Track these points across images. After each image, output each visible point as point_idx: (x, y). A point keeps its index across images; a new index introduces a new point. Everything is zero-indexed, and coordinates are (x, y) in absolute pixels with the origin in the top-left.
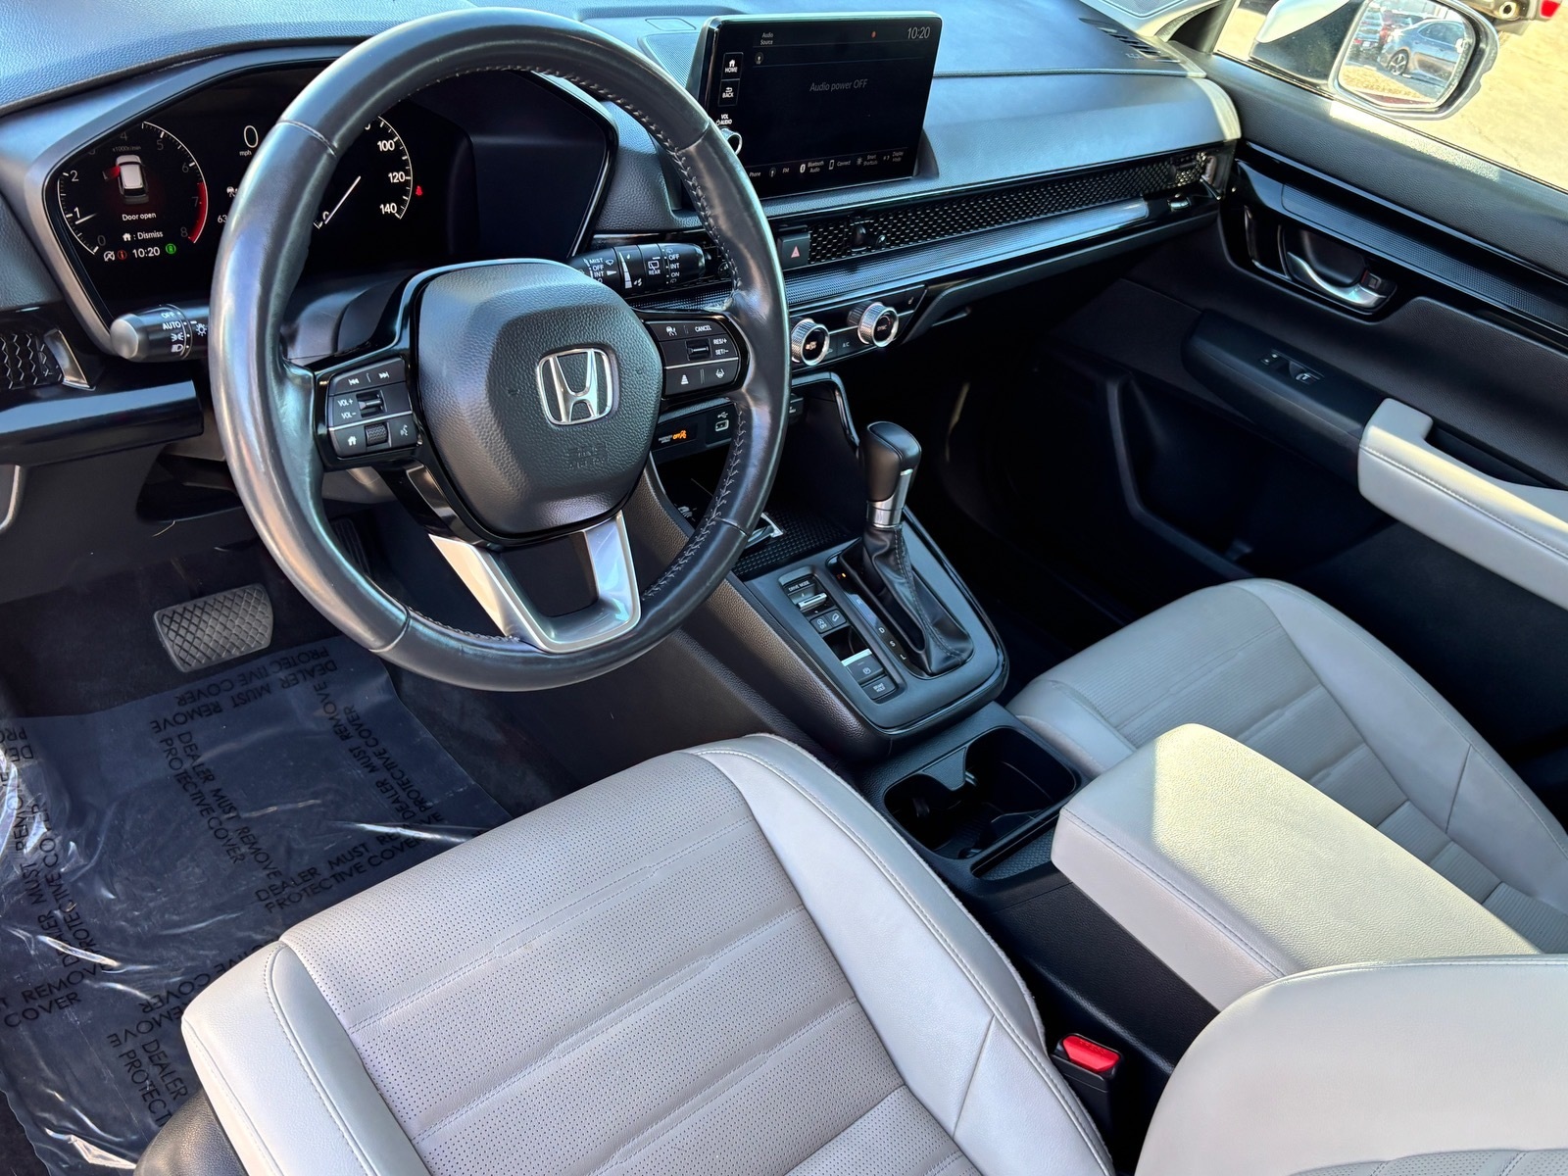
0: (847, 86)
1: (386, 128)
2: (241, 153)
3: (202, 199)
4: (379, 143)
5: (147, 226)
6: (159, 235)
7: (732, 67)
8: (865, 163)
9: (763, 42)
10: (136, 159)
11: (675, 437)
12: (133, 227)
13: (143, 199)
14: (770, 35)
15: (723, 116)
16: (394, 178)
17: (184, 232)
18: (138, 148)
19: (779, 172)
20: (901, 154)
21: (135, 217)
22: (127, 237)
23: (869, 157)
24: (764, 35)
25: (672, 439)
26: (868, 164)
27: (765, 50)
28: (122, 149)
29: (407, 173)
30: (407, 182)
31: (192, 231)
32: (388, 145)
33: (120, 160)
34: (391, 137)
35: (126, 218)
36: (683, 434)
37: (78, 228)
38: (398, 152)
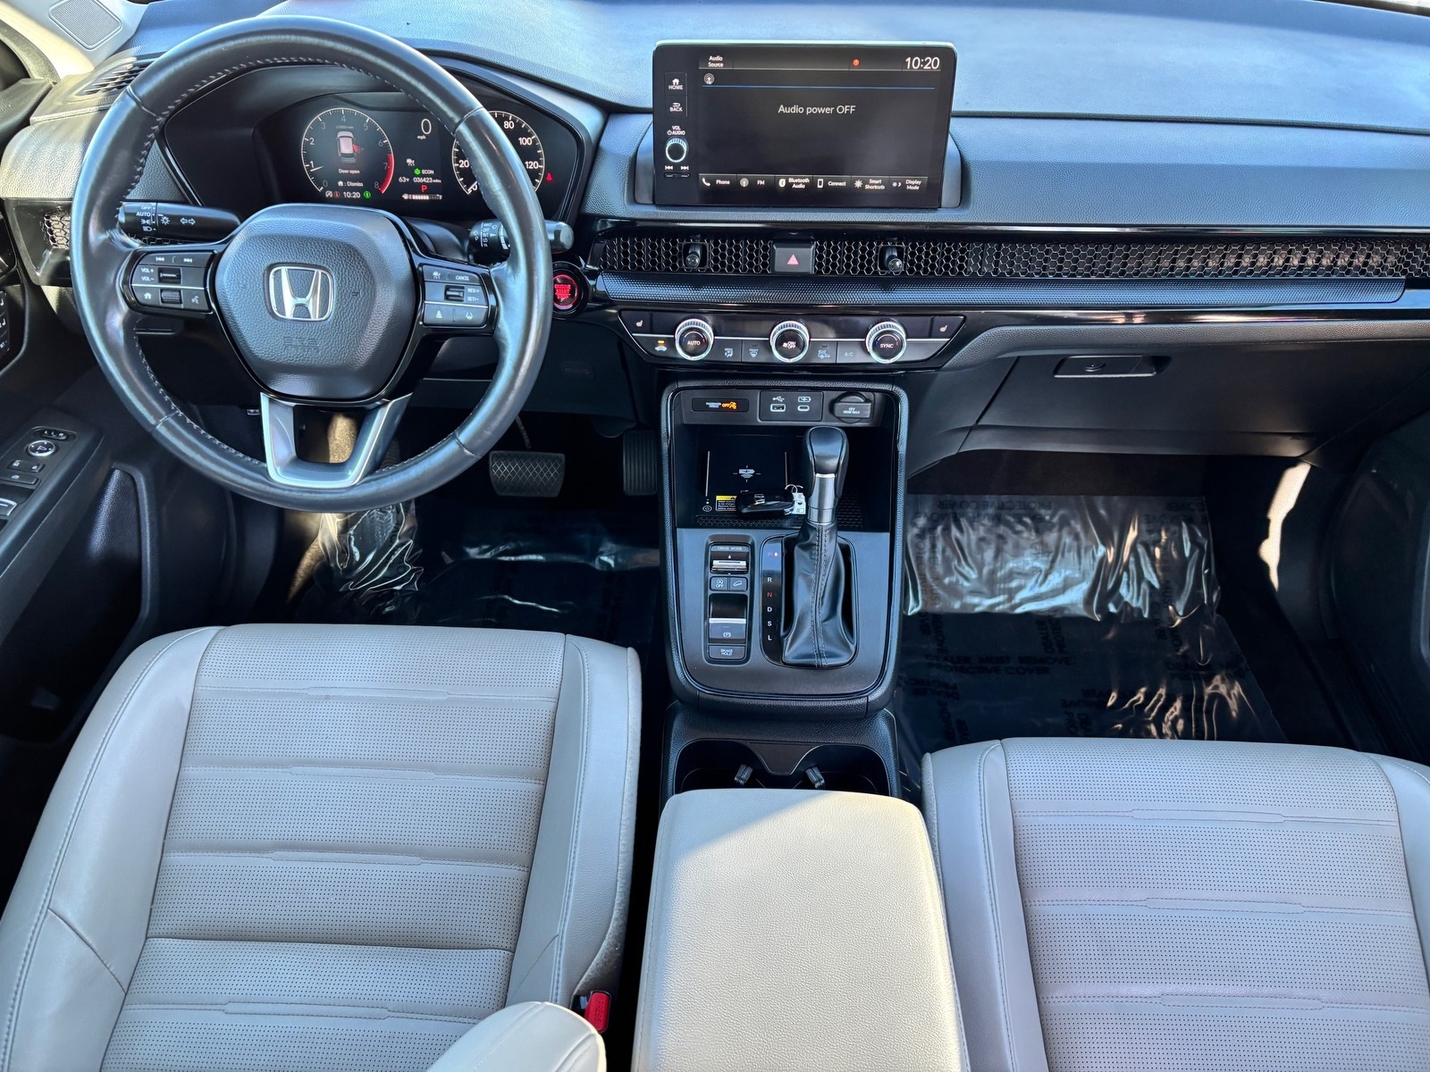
0: (828, 110)
1: (526, 128)
2: (419, 137)
3: (390, 165)
4: (520, 139)
5: (354, 178)
6: (361, 185)
7: (676, 84)
8: (867, 187)
9: (711, 65)
10: (351, 135)
11: (725, 405)
12: (346, 178)
13: (352, 160)
14: (719, 58)
15: (674, 128)
16: (529, 165)
17: (376, 185)
18: (352, 128)
19: (752, 183)
20: (919, 182)
21: (346, 172)
22: (341, 183)
23: (871, 181)
24: (711, 58)
25: (720, 406)
26: (872, 187)
27: (713, 72)
28: (342, 127)
29: (540, 163)
30: (539, 170)
31: (382, 184)
32: (527, 141)
33: (340, 134)
34: (530, 135)
35: (341, 171)
36: (733, 405)
37: (312, 174)
38: (534, 146)
